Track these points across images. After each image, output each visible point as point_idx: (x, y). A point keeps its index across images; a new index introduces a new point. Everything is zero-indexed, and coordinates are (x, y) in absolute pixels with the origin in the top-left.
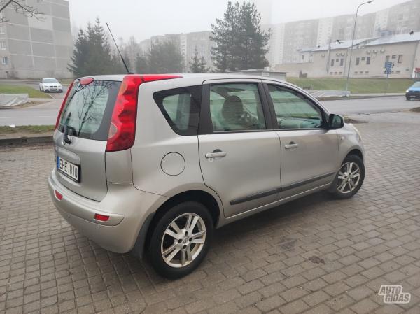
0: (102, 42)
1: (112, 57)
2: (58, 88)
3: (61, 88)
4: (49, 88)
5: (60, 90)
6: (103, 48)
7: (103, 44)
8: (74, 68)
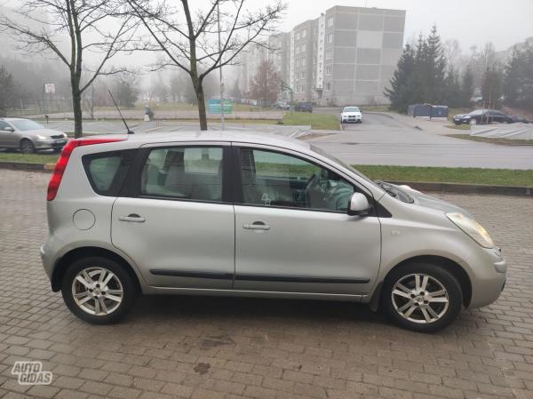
0: (436, 57)
1: (446, 75)
2: (357, 118)
3: (360, 118)
4: (347, 118)
5: (359, 120)
6: (435, 64)
7: (436, 60)
8: (391, 92)
